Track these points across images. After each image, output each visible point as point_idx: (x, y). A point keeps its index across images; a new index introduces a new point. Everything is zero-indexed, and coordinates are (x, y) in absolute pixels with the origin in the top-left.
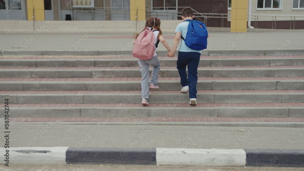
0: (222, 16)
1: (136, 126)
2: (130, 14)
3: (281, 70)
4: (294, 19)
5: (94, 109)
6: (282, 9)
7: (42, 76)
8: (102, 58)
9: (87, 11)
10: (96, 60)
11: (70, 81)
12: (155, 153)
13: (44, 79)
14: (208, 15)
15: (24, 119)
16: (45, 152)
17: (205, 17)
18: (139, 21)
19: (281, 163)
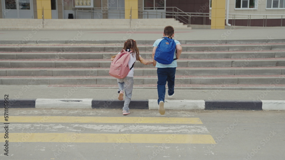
0: (204, 15)
1: (135, 89)
2: (125, 13)
3: (236, 54)
4: (266, 17)
5: (106, 79)
6: (257, 9)
7: (68, 57)
8: (109, 45)
9: (88, 11)
10: (105, 47)
11: (87, 61)
12: (148, 102)
13: (69, 60)
14: (192, 14)
15: (59, 85)
16: (79, 101)
17: (189, 16)
18: (132, 19)
19: (227, 108)
